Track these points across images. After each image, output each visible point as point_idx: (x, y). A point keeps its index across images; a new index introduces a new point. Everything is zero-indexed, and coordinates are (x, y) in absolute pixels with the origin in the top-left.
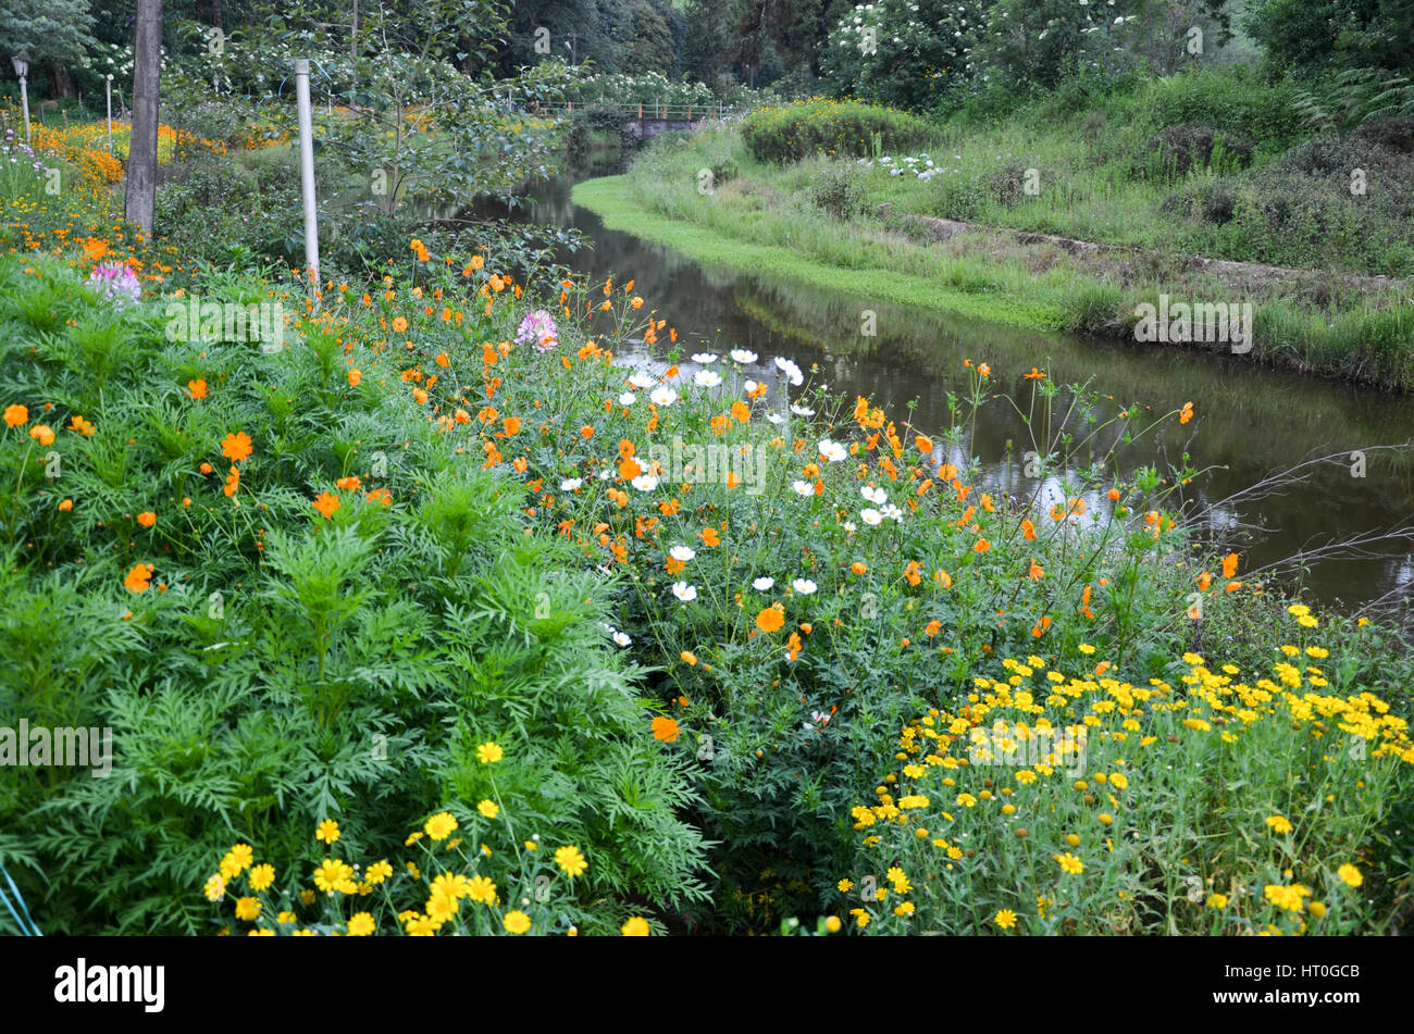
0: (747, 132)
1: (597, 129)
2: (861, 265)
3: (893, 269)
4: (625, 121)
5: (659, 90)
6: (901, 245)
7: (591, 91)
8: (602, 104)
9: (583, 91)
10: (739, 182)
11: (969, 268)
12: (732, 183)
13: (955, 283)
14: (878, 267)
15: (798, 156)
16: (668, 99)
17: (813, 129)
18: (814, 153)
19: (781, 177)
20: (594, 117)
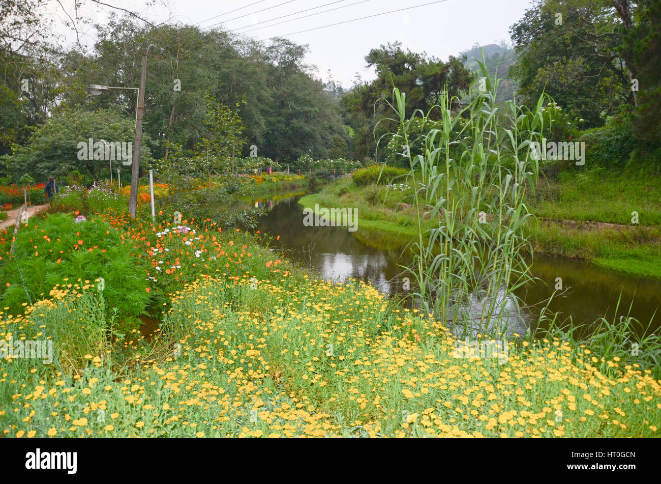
0: (353, 177)
1: (320, 178)
2: (376, 219)
3: (385, 220)
4: (329, 175)
5: (343, 164)
6: (389, 212)
7: (318, 165)
8: (322, 170)
9: (315, 165)
10: (348, 194)
11: (406, 219)
12: (346, 195)
13: (401, 223)
14: (381, 219)
15: (365, 185)
16: (346, 166)
17: (371, 176)
18: (370, 183)
19: (360, 192)
20: (318, 174)
